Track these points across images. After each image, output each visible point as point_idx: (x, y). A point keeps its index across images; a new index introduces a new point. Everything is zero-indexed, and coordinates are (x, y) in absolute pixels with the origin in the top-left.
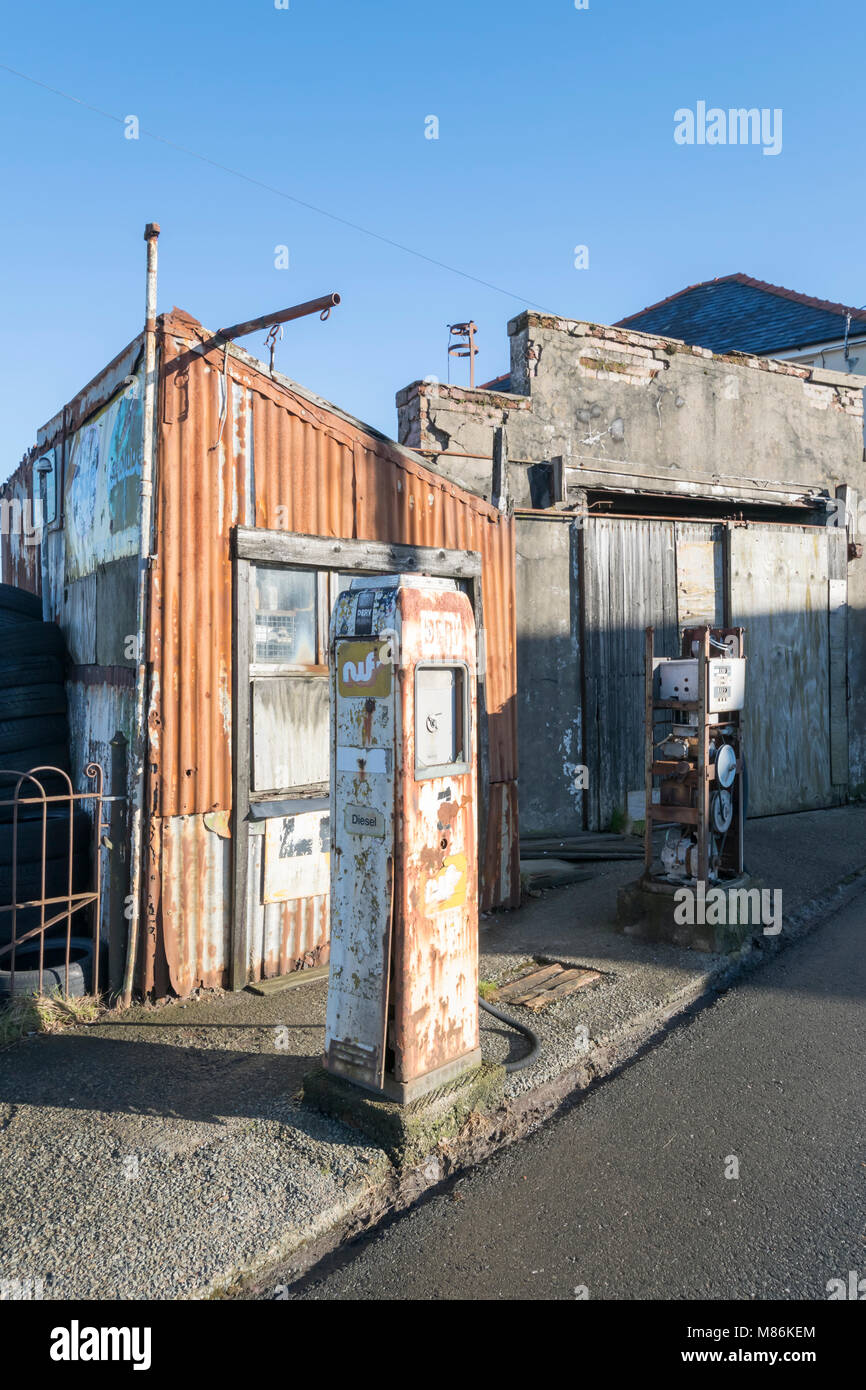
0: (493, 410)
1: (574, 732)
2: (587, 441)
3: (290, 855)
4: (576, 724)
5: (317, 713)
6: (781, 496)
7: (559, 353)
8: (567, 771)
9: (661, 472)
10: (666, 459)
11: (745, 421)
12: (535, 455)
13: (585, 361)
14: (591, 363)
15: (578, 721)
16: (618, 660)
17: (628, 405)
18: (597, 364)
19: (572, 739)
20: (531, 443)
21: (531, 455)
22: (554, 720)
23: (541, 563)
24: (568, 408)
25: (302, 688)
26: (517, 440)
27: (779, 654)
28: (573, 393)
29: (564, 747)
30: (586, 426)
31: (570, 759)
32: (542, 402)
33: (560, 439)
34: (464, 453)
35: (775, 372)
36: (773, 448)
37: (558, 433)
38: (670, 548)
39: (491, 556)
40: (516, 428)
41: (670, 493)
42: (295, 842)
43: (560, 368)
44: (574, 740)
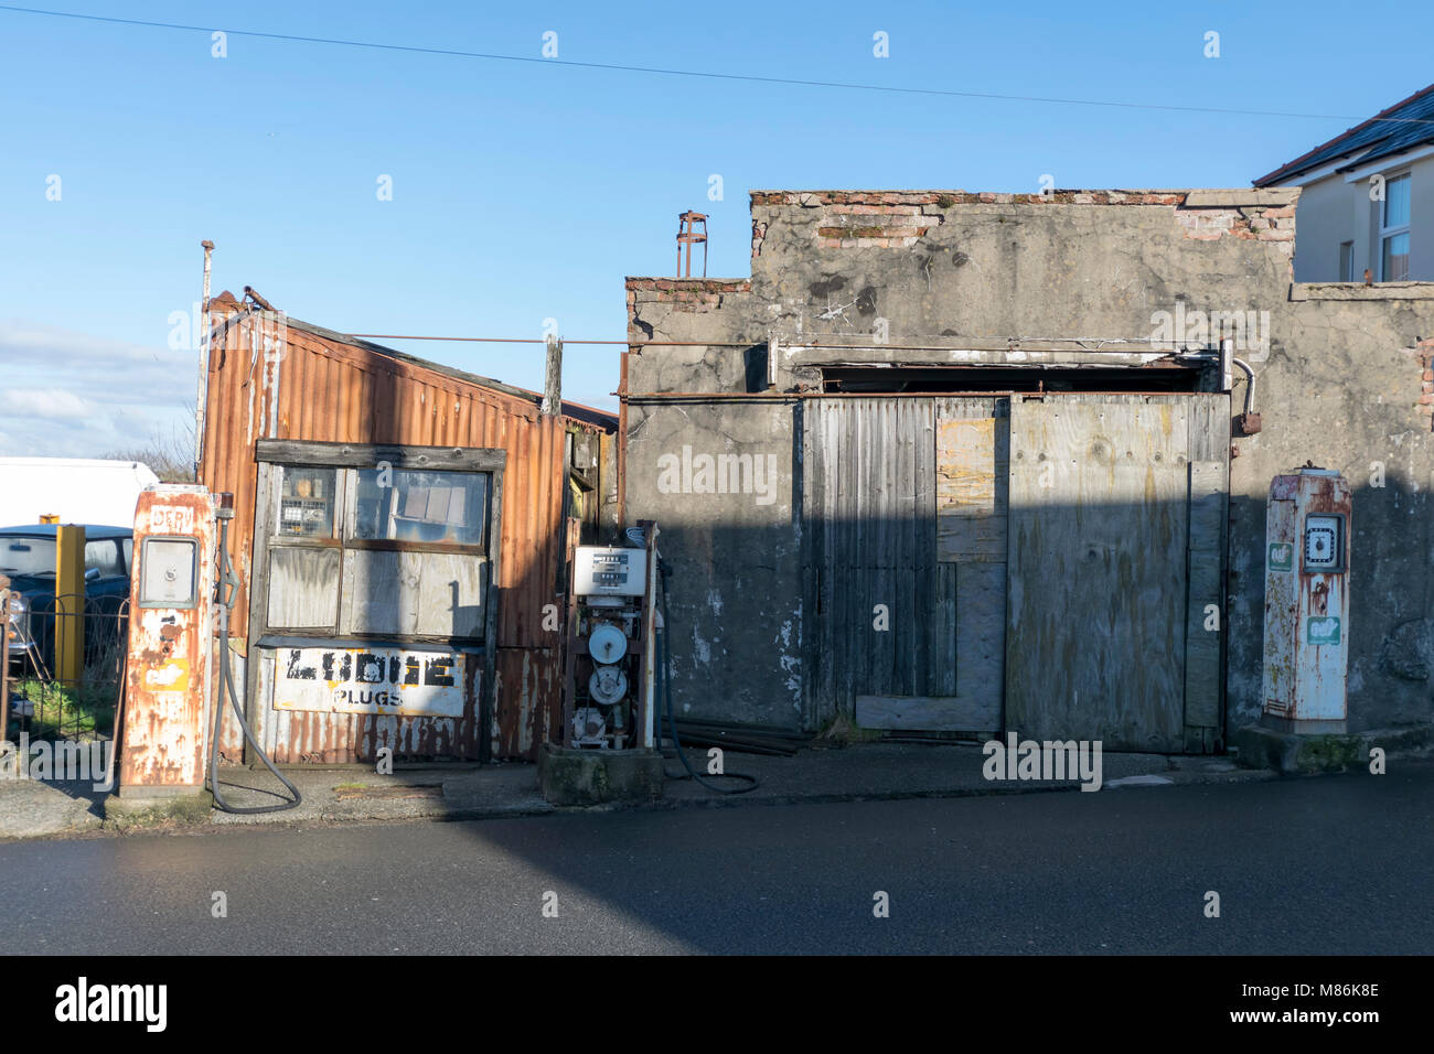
0: (707, 296)
1: (795, 623)
2: (824, 316)
3: (297, 677)
4: (797, 616)
5: (325, 575)
6: (1126, 357)
7: (790, 227)
8: (785, 664)
9: (928, 341)
10: (937, 326)
11: (1067, 270)
12: (755, 337)
13: (826, 232)
14: (834, 232)
15: (799, 613)
16: (848, 551)
17: (882, 272)
18: (843, 233)
19: (791, 632)
20: (750, 325)
21: (750, 337)
22: (770, 610)
23: (757, 447)
24: (800, 284)
25: (312, 555)
26: (733, 323)
27: (1092, 553)
28: (807, 267)
29: (782, 639)
30: (823, 301)
31: (788, 652)
32: (765, 281)
33: (789, 318)
34: (670, 341)
35: (1121, 203)
36: (1115, 299)
37: (786, 311)
38: (928, 427)
39: (527, 451)
40: (732, 311)
41: (943, 364)
42: (301, 668)
43: (790, 244)
44: (794, 632)
